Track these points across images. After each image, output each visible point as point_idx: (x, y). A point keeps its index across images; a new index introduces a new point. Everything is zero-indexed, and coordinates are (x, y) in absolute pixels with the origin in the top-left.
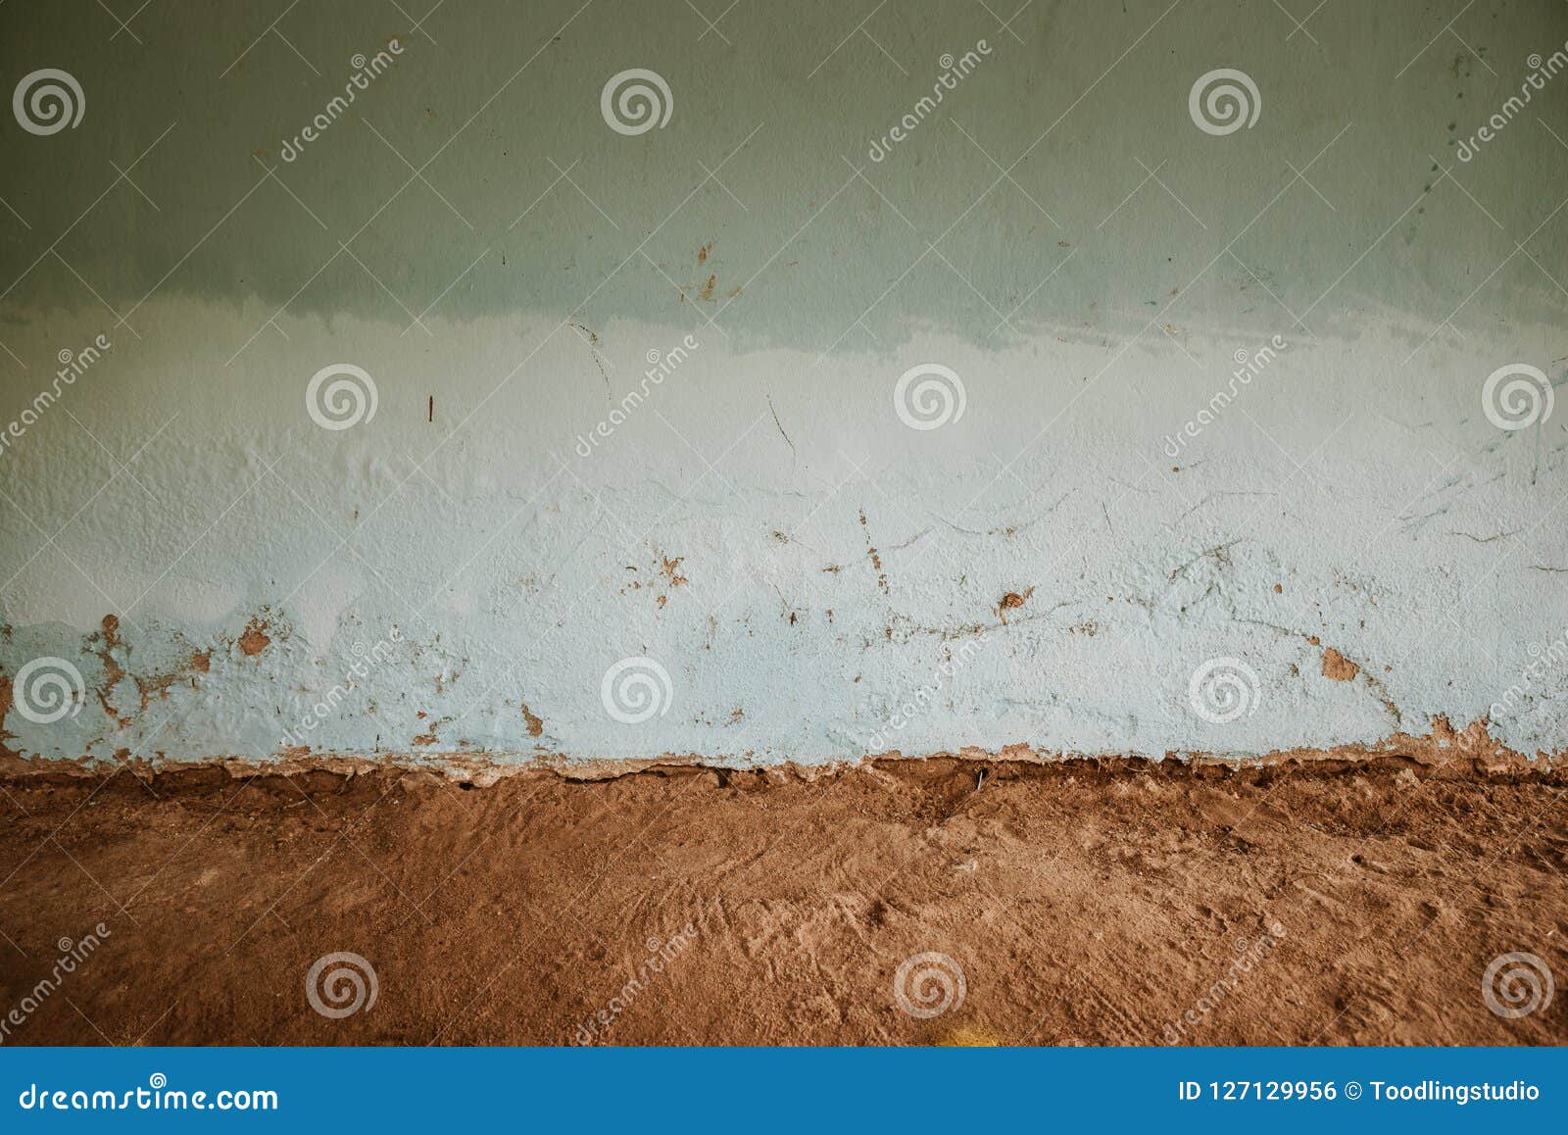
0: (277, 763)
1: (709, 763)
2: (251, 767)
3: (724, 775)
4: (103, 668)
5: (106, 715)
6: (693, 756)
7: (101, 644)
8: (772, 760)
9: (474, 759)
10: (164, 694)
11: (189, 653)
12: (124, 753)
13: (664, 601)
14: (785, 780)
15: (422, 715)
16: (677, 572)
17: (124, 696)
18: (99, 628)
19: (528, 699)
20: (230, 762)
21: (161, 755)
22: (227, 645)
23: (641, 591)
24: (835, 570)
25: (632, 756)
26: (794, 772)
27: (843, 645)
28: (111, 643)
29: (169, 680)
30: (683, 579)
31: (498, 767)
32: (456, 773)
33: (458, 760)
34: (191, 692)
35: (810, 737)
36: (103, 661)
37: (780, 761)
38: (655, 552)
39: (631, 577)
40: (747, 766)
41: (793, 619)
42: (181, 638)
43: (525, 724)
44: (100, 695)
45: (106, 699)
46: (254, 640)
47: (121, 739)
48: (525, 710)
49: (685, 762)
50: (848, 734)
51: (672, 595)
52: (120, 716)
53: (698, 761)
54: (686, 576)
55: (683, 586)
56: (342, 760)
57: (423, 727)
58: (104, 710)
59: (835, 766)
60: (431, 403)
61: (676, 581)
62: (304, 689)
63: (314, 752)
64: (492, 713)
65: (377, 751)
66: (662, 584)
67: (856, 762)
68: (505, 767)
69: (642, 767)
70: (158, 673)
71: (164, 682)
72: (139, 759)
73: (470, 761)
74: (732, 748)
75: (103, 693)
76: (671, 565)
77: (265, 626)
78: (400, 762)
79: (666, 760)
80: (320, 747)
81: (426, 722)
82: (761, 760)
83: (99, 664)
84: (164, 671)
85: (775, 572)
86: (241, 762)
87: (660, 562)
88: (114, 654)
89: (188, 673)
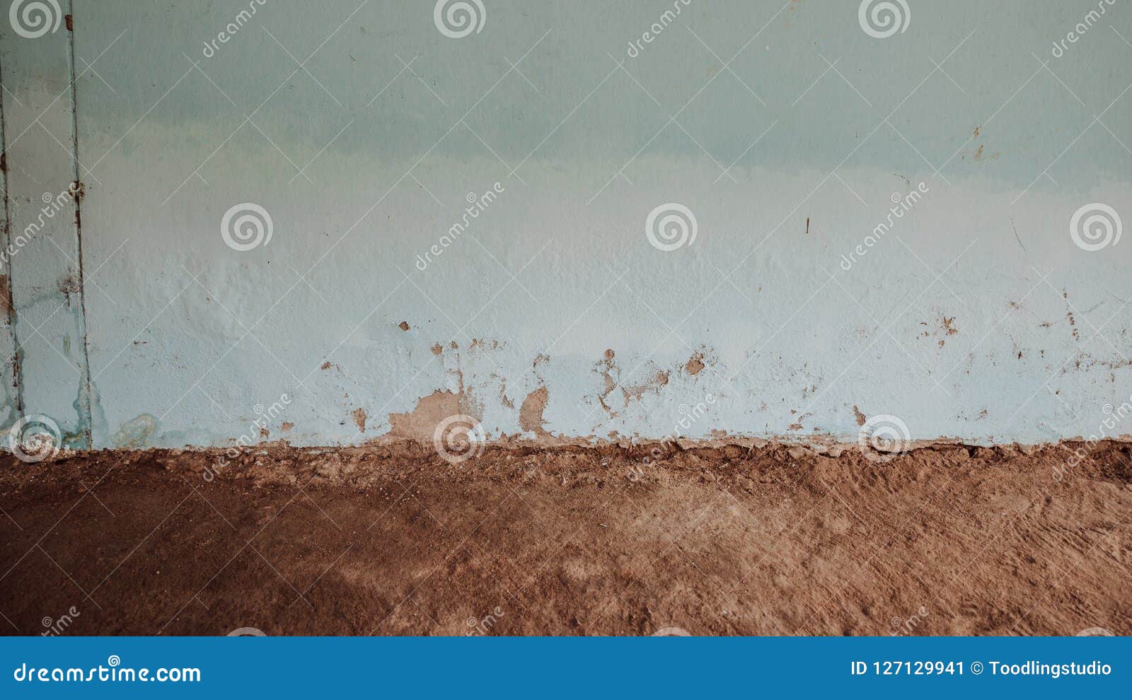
0: (709, 440)
1: (966, 443)
2: (693, 443)
3: (973, 450)
4: (604, 381)
5: (603, 410)
6: (957, 438)
7: (604, 366)
8: (1004, 441)
9: (827, 439)
10: (639, 398)
11: (656, 373)
12: (614, 434)
13: (943, 344)
14: (1015, 454)
15: (793, 412)
16: (952, 326)
17: (615, 399)
18: (603, 358)
19: (858, 404)
20: (681, 440)
21: (637, 434)
22: (679, 369)
23: (929, 338)
24: (1046, 325)
25: (921, 438)
26: (1018, 449)
27: (1050, 371)
28: (610, 367)
29: (643, 389)
30: (955, 331)
31: (841, 443)
32: (819, 448)
33: (817, 439)
34: (654, 396)
35: (1027, 428)
36: (604, 377)
37: (1010, 442)
38: (939, 313)
39: (923, 329)
40: (990, 445)
41: (1020, 355)
42: (651, 364)
43: (855, 418)
44: (600, 398)
45: (604, 400)
46: (696, 365)
47: (612, 425)
48: (856, 408)
49: (952, 442)
50: (1051, 426)
51: (948, 339)
52: (612, 411)
53: (960, 441)
54: (957, 329)
55: (954, 335)
56: (748, 439)
57: (795, 421)
58: (602, 407)
59: (1042, 446)
60: (808, 221)
61: (951, 331)
62: (723, 395)
63: (729, 434)
64: (835, 411)
65: (767, 434)
66: (942, 333)
67: (1055, 443)
68: (845, 444)
69: (927, 445)
70: (636, 385)
71: (639, 392)
72: (624, 437)
73: (824, 440)
74: (981, 434)
75: (602, 397)
76: (947, 322)
77: (702, 357)
78: (783, 441)
79: (941, 440)
80: (732, 431)
81: (796, 417)
82: (999, 442)
83: (601, 379)
84: (640, 384)
85: (1010, 326)
86: (687, 440)
87: (941, 320)
88: (610, 373)
89: (654, 385)
